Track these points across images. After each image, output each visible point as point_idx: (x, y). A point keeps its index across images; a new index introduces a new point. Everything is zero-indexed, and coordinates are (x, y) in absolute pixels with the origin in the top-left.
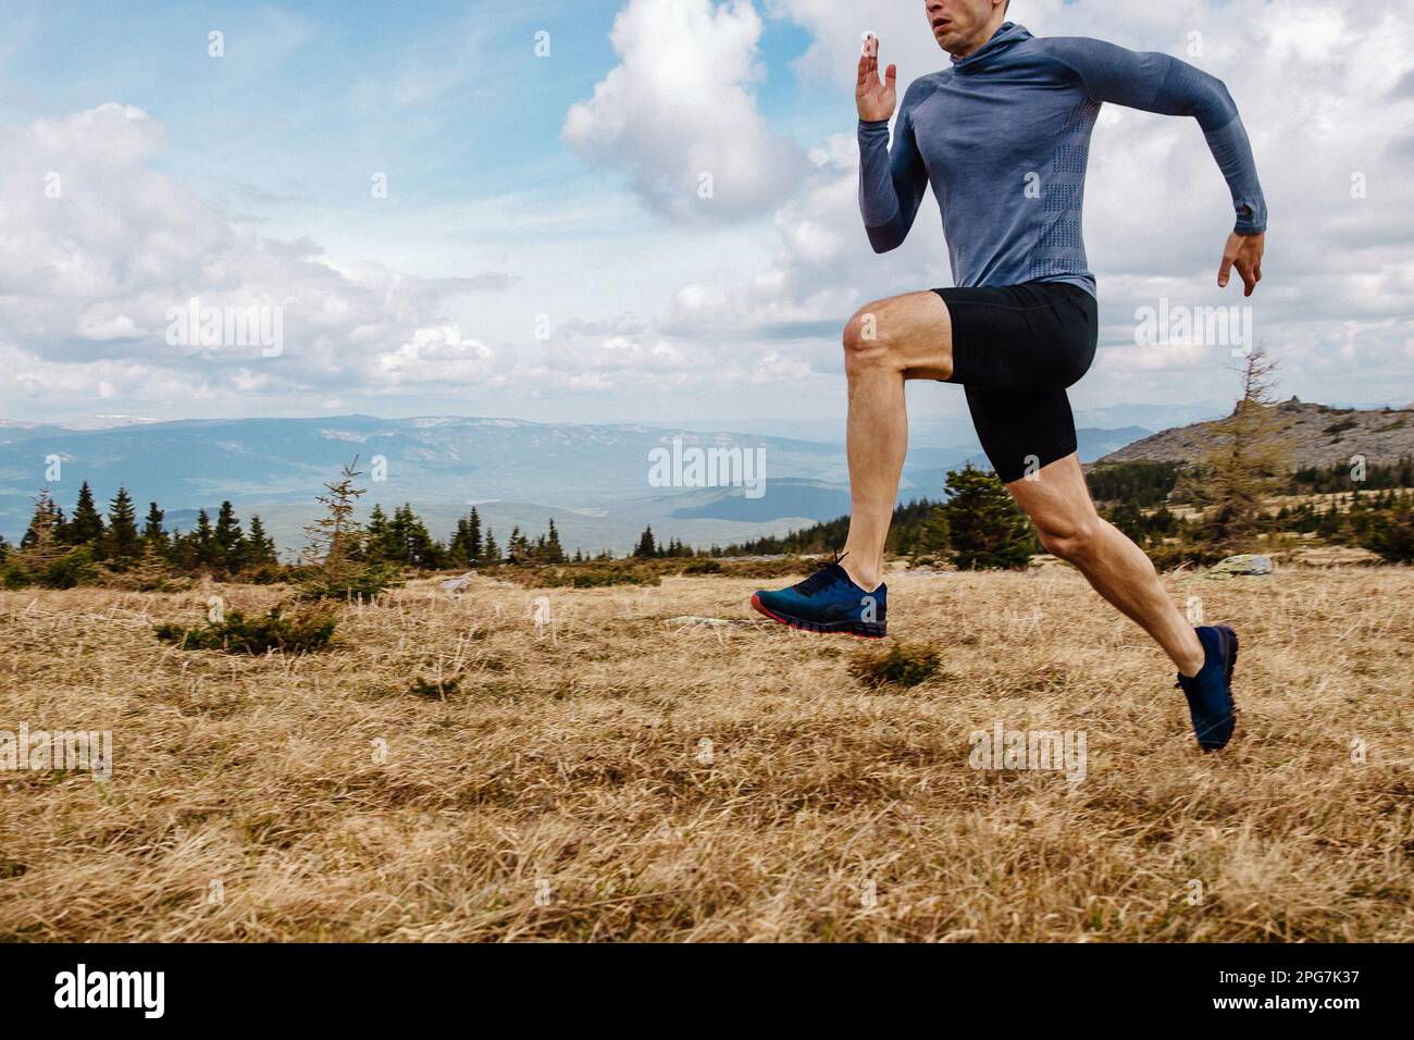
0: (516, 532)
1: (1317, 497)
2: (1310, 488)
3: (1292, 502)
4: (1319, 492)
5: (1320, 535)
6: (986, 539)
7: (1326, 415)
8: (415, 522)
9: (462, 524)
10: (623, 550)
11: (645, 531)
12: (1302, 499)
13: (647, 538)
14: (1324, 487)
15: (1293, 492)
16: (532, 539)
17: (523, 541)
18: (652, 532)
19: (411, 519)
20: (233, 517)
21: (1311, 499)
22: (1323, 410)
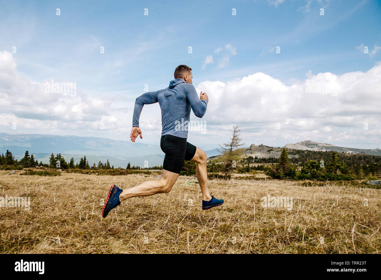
0: (100, 162)
1: (265, 164)
2: (264, 162)
3: (260, 165)
4: (266, 163)
5: (264, 171)
6: (187, 169)
7: (268, 148)
8: (61, 158)
9: (82, 159)
10: (125, 167)
11: (128, 163)
12: (262, 164)
13: (129, 165)
14: (267, 162)
15: (261, 163)
16: (104, 164)
17: (102, 164)
18: (130, 163)
19: (61, 157)
20: (28, 154)
21: (264, 164)
22: (267, 147)
